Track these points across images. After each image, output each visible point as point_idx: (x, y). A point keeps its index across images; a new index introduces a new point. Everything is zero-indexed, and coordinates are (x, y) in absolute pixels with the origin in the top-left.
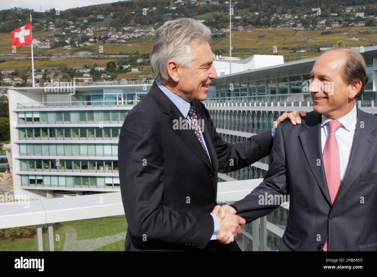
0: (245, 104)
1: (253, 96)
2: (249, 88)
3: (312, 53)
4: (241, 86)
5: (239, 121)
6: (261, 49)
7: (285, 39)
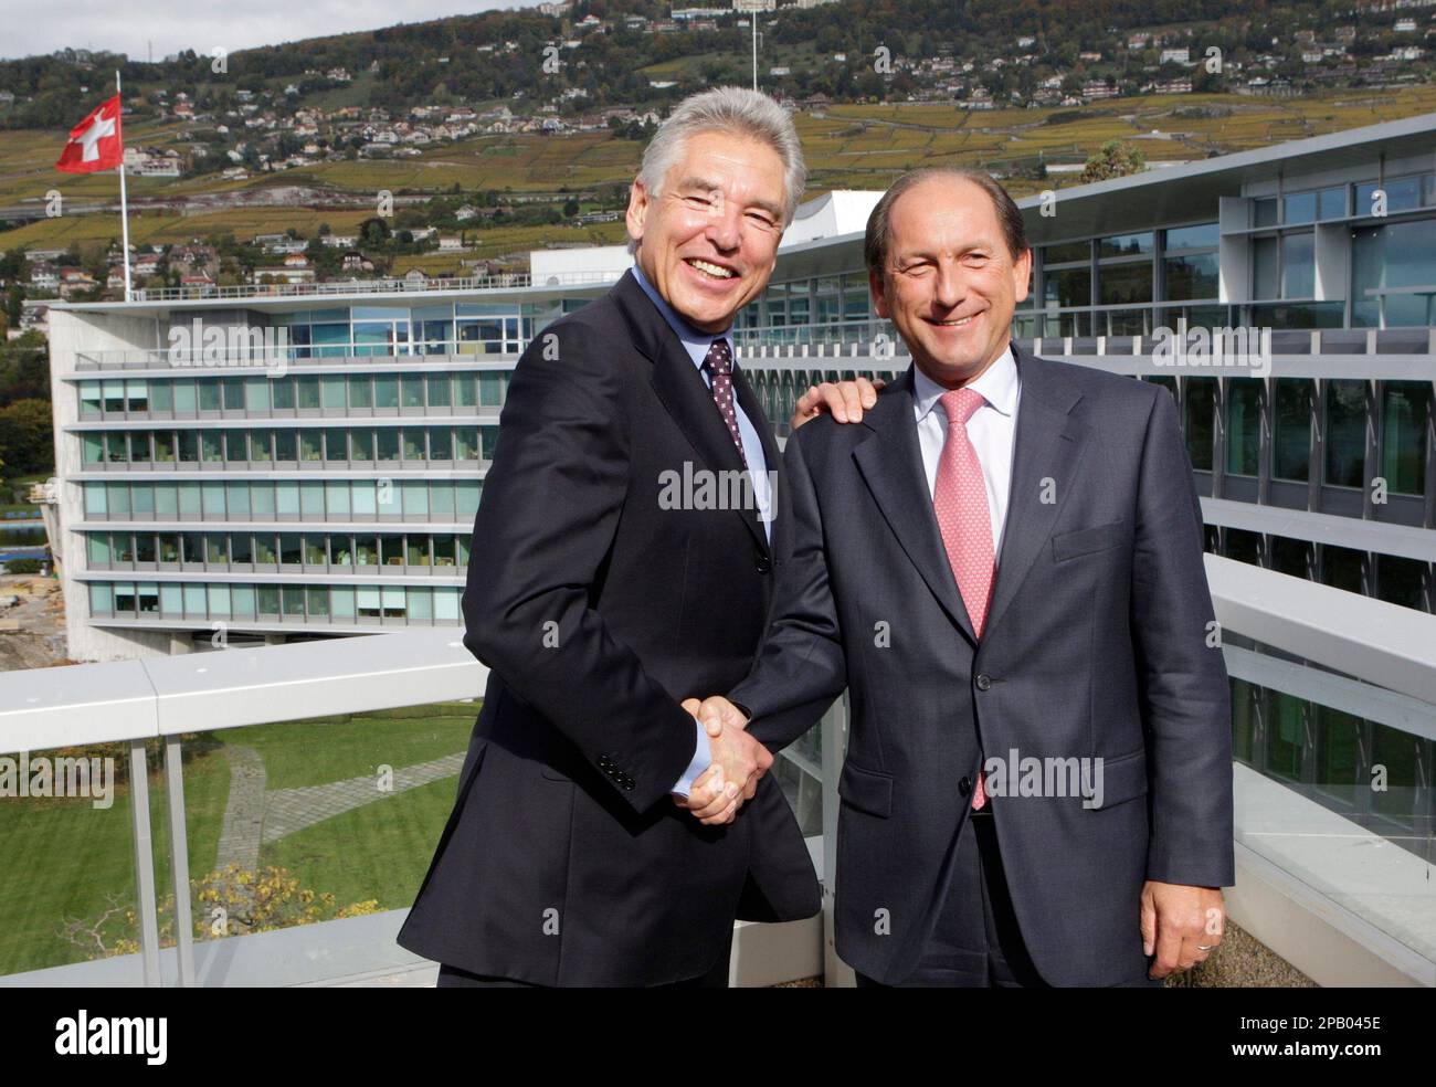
0: (805, 349)
1: (830, 324)
2: (817, 297)
3: (1021, 183)
4: (791, 293)
5: (785, 403)
6: (855, 173)
7: (932, 140)
